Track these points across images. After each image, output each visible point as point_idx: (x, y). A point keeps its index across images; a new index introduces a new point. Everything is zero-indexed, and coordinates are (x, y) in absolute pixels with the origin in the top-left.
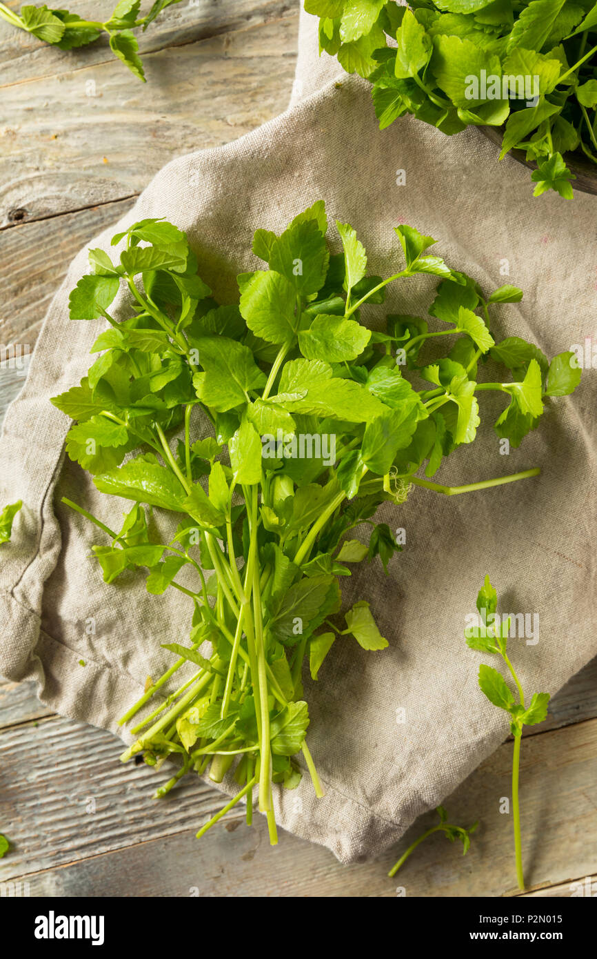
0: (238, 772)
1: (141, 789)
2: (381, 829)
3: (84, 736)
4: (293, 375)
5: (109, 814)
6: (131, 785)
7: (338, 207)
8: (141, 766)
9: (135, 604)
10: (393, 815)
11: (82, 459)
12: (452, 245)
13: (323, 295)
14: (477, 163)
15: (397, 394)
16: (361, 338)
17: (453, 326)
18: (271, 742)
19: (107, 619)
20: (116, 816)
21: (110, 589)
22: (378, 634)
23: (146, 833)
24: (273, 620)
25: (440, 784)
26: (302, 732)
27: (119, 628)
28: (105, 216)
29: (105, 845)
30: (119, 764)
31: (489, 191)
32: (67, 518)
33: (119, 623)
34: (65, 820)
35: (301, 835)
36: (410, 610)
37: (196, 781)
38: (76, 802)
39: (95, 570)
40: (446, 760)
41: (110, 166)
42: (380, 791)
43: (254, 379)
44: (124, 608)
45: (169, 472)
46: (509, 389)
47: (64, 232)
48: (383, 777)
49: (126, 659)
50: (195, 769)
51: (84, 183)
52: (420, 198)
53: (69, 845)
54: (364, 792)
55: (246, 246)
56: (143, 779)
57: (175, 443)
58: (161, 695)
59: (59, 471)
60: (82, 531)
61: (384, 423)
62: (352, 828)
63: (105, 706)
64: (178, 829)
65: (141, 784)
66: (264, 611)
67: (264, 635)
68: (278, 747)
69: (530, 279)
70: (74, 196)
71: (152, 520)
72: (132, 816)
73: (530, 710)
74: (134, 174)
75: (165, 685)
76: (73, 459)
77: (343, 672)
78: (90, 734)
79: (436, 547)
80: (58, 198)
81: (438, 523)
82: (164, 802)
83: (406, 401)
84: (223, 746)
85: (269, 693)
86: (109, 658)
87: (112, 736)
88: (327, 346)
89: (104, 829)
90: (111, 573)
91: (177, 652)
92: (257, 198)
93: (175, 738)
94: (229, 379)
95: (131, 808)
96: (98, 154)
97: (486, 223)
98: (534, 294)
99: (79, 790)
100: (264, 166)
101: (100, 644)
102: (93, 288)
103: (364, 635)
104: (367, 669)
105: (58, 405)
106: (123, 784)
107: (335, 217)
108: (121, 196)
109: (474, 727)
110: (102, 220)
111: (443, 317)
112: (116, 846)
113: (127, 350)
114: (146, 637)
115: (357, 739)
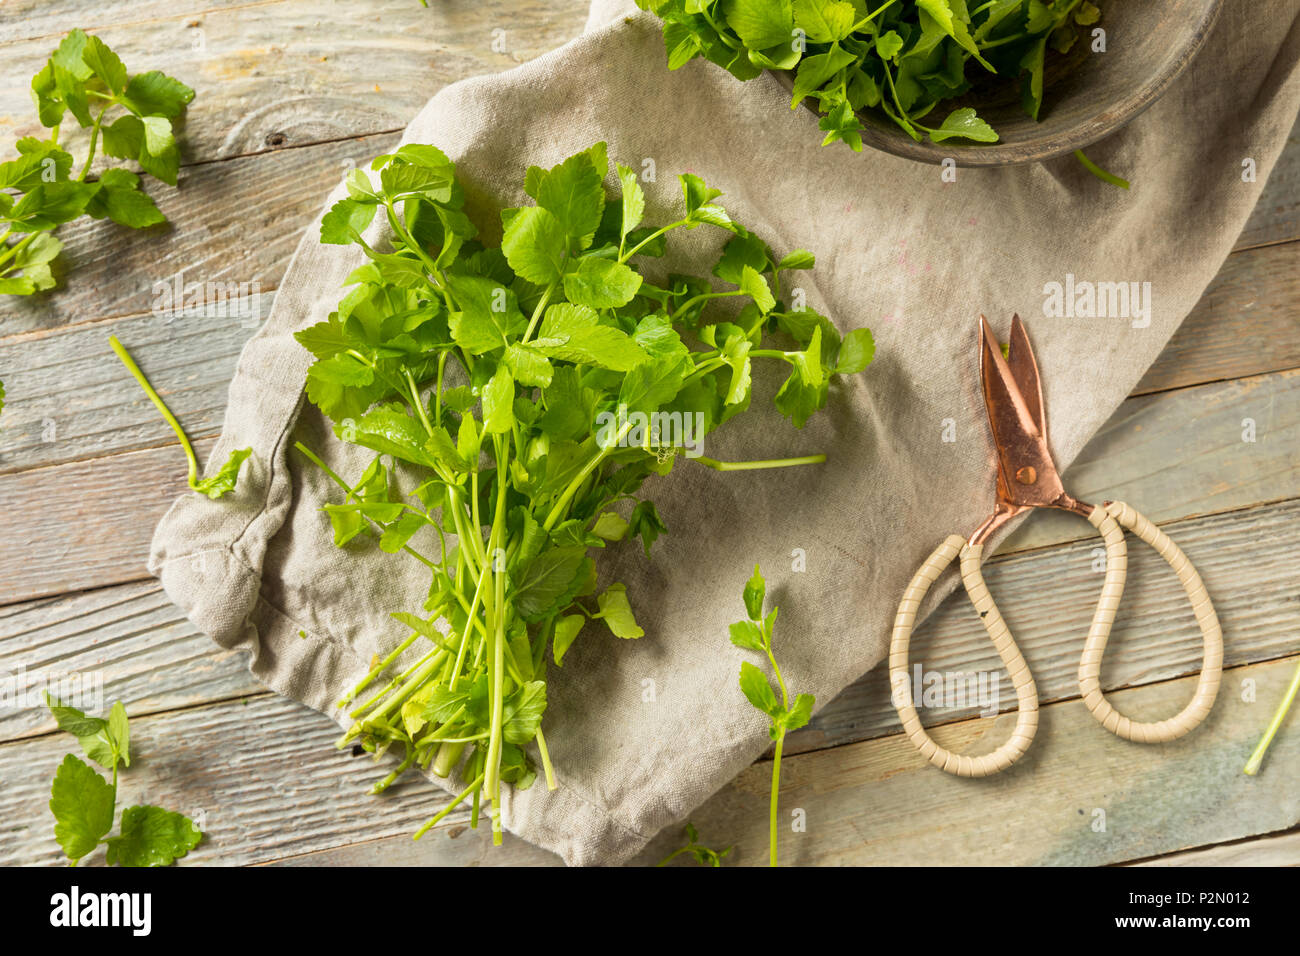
0: (465, 768)
1: (357, 783)
2: (618, 838)
3: (298, 719)
4: (556, 320)
5: (318, 809)
6: (345, 778)
7: (620, 149)
8: (359, 757)
9: (367, 573)
10: (633, 822)
11: (323, 401)
12: (743, 203)
13: (598, 244)
14: (776, 117)
15: (664, 346)
16: (631, 285)
17: (738, 288)
18: (503, 728)
19: (335, 586)
20: (325, 812)
21: (343, 554)
22: (633, 622)
23: (358, 834)
24: (516, 592)
25: (689, 792)
26: (537, 717)
27: (347, 598)
28: (372, 148)
29: (311, 844)
30: (334, 754)
31: (789, 150)
32: (300, 472)
33: (348, 592)
34: (267, 812)
35: (529, 839)
36: (672, 601)
37: (421, 779)
38: (282, 792)
39: (326, 531)
40: (697, 764)
41: (381, 94)
42: (620, 795)
43: (516, 324)
44: (355, 577)
45: (416, 424)
46: (793, 358)
47: (325, 162)
48: (626, 780)
49: (352, 634)
50: (419, 761)
51: (352, 111)
52: (714, 152)
53: (269, 842)
54: (603, 795)
55: (518, 185)
56: (360, 772)
57: (426, 396)
58: (386, 676)
59: (295, 418)
60: (315, 487)
61: (646, 373)
62: (586, 832)
63: (324, 686)
64: (395, 831)
65: (358, 778)
66: (507, 583)
67: (505, 608)
68: (511, 734)
69: (829, 249)
70: (339, 123)
71: (394, 481)
72: (344, 813)
73: (793, 712)
74: (407, 105)
75: (392, 666)
76: (313, 402)
77: (593, 666)
78: (304, 717)
79: (706, 535)
80: (322, 124)
81: (711, 508)
82: (381, 800)
83: (673, 353)
84: (451, 733)
85: (506, 673)
86: (333, 631)
87: (329, 720)
88: (595, 291)
89: (311, 826)
90: (344, 534)
91: (409, 623)
92: (533, 134)
93: (398, 724)
94: (487, 322)
95: (345, 804)
96: (370, 82)
97: (784, 185)
98: (832, 265)
99: (287, 779)
100: (542, 98)
101: (325, 615)
102: (348, 214)
103: (618, 622)
104: (620, 664)
105: (300, 340)
106: (337, 776)
107: (616, 159)
108: (390, 128)
109: (731, 732)
110: (368, 152)
111: (727, 278)
112: (322, 846)
113: (384, 285)
114: (376, 611)
115: (602, 739)
